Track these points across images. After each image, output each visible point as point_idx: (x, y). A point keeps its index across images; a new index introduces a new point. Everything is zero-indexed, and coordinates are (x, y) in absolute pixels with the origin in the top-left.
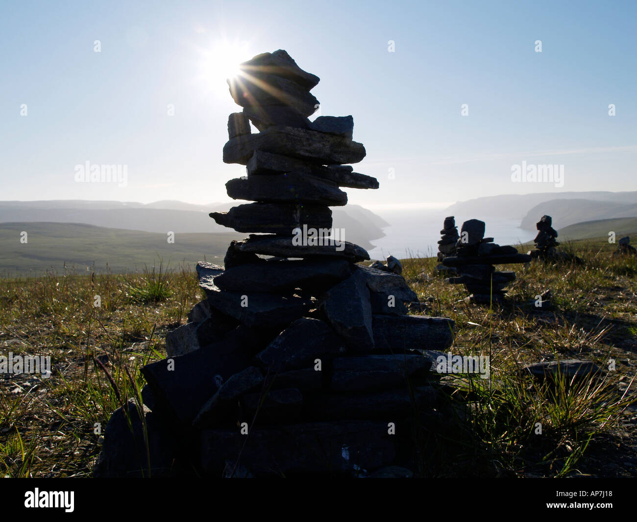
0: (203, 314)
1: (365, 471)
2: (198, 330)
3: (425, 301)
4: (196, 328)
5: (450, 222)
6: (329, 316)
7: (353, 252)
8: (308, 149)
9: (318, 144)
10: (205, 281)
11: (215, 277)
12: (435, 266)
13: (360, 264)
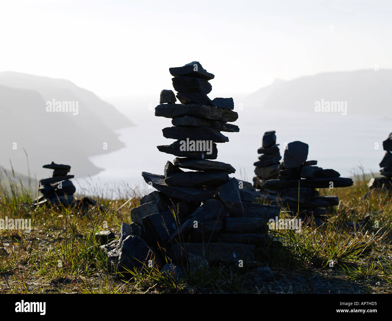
2: (157, 205)
5: (269, 138)
6: (222, 199)
7: (230, 168)
8: (212, 116)
9: (217, 113)
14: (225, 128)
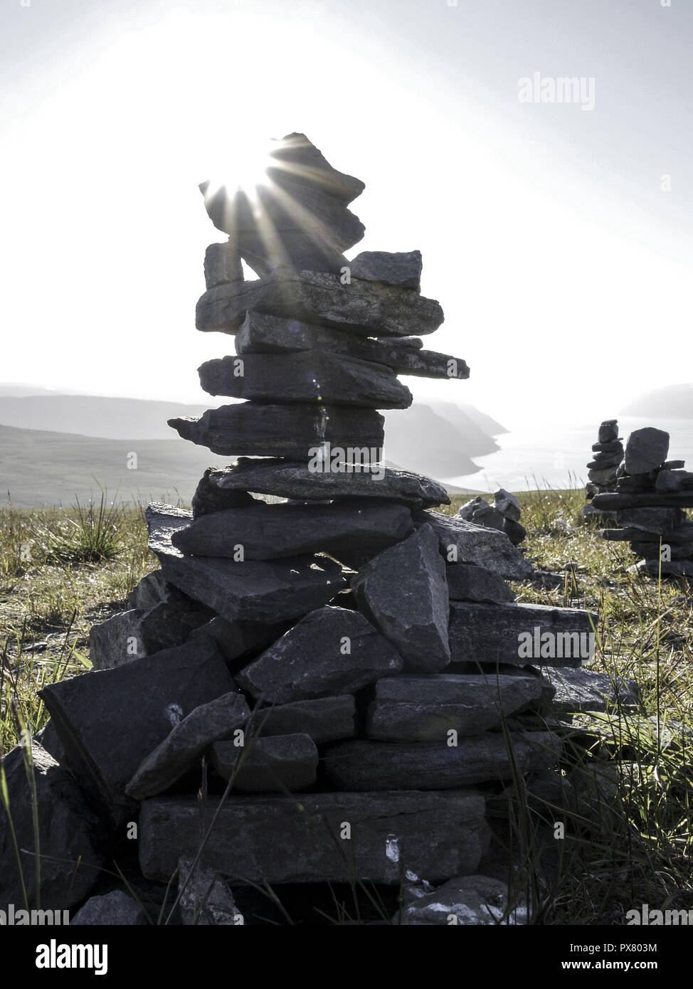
0: (154, 595)
1: (426, 883)
2: (143, 623)
3: (560, 570)
4: (141, 620)
5: (609, 430)
6: (372, 605)
7: (418, 492)
8: (341, 310)
9: (360, 301)
10: (158, 538)
11: (176, 530)
12: (580, 507)
13: (433, 512)
14: (415, 363)
